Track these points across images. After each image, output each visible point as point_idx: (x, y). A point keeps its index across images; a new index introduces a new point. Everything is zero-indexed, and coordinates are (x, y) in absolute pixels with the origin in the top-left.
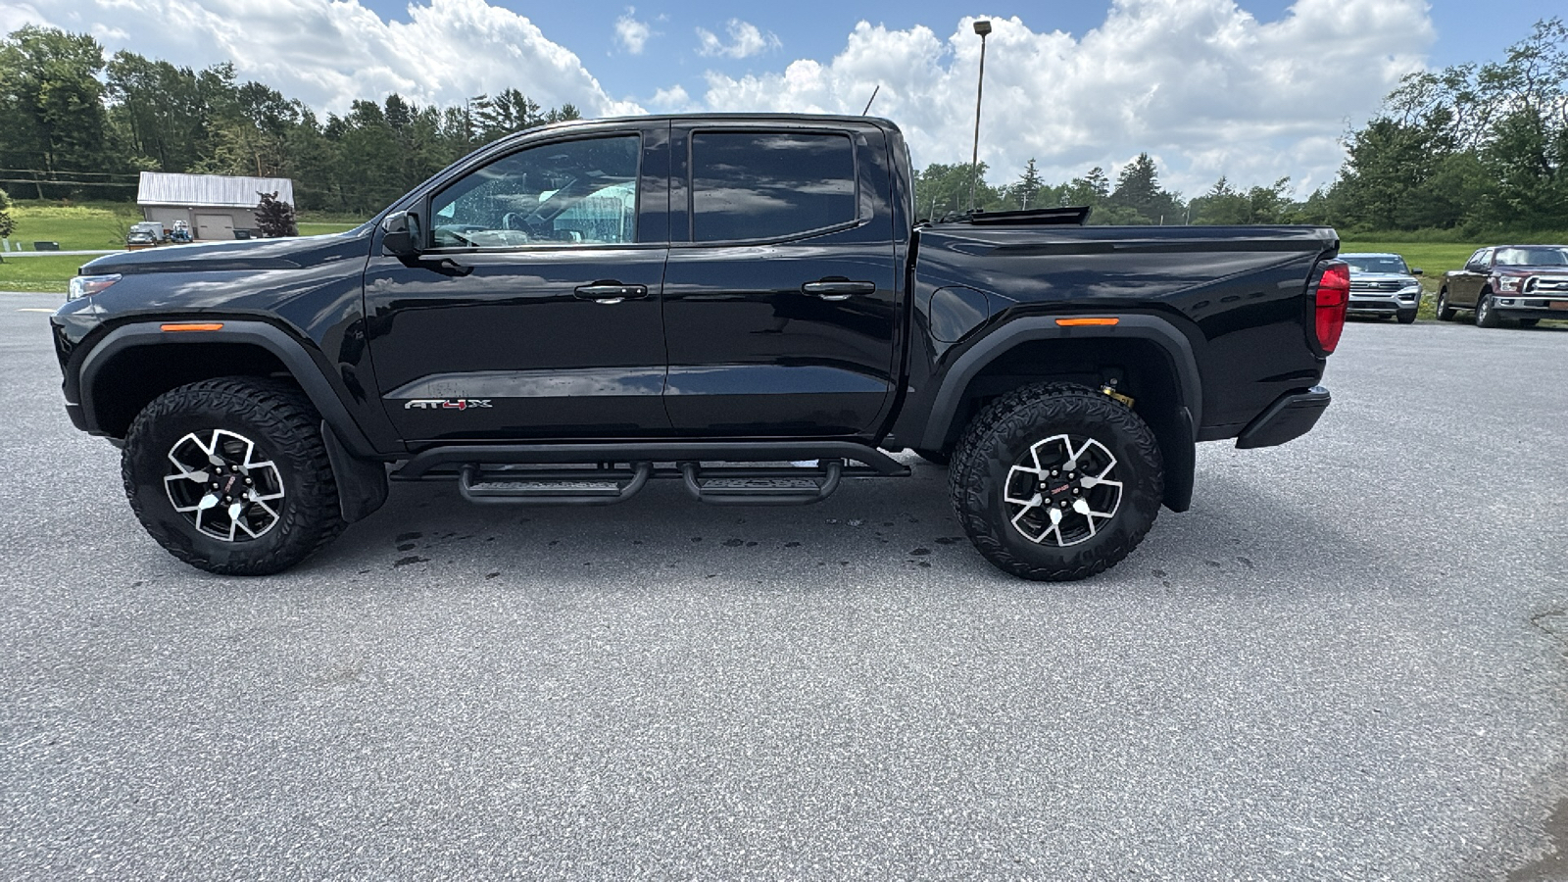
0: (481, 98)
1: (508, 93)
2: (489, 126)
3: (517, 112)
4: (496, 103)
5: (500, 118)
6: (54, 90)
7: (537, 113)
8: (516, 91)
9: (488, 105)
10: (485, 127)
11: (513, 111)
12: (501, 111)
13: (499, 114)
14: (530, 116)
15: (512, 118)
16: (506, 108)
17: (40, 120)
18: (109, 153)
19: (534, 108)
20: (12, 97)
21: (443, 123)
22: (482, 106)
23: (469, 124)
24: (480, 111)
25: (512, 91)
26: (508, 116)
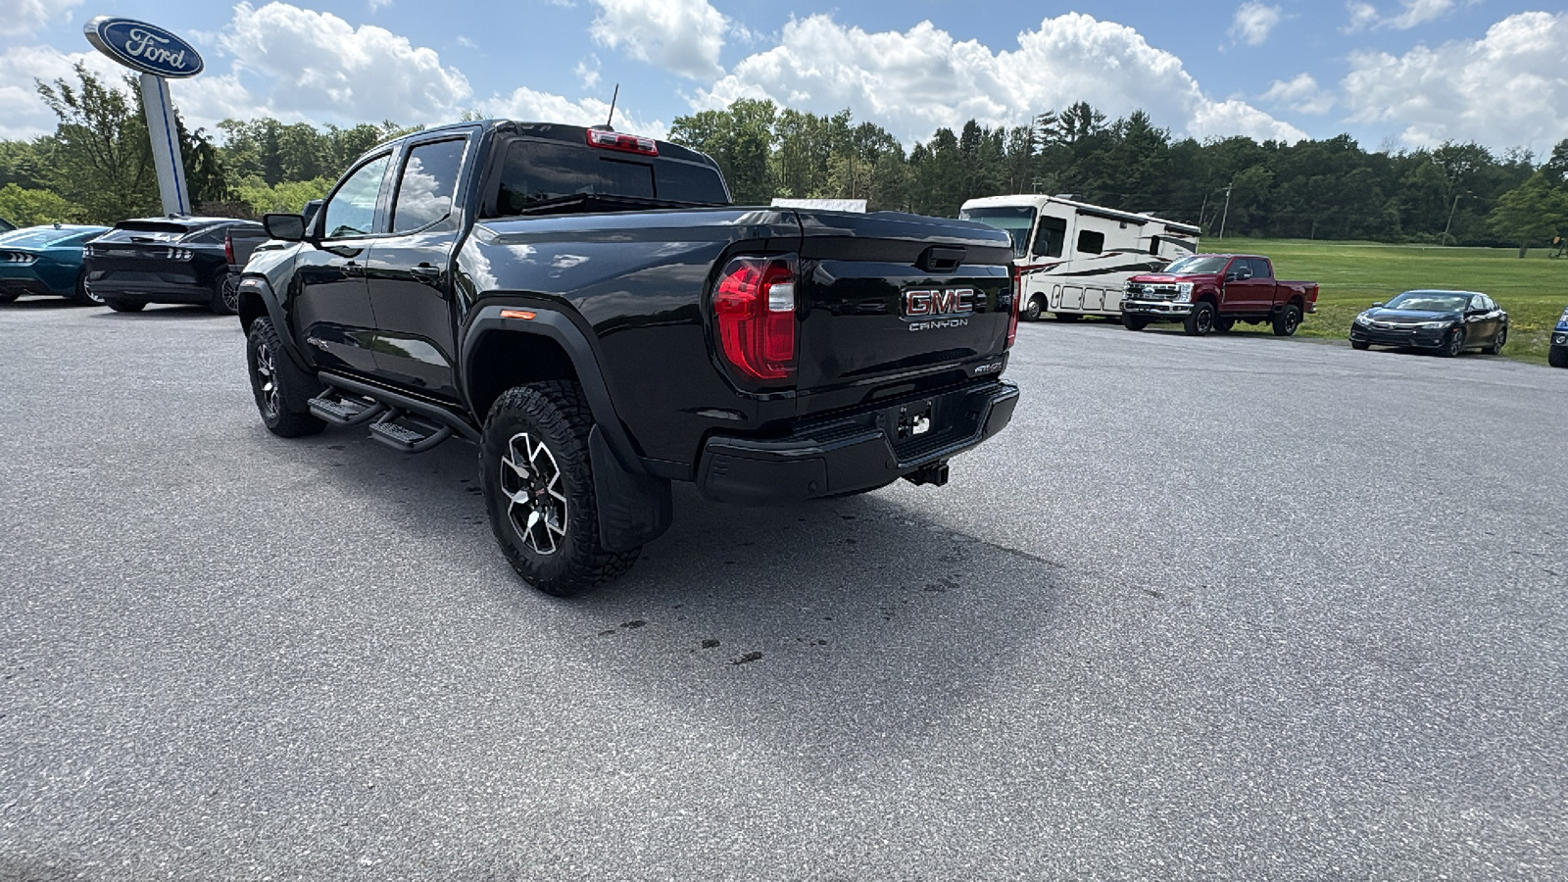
0: (1048, 114)
1: (1076, 106)
2: (1050, 142)
3: (1081, 125)
4: (1062, 117)
5: (1063, 132)
6: (745, 142)
7: (1102, 124)
8: (1084, 104)
9: (1053, 120)
10: (1046, 142)
11: (1077, 124)
12: (1065, 126)
13: (1062, 128)
14: (1093, 128)
15: (1075, 130)
16: (1070, 122)
17: (733, 164)
18: (765, 185)
19: (1099, 118)
20: (722, 150)
21: (1007, 142)
22: (1046, 122)
23: (1032, 141)
24: (1044, 127)
25: (1080, 104)
26: (1070, 131)
